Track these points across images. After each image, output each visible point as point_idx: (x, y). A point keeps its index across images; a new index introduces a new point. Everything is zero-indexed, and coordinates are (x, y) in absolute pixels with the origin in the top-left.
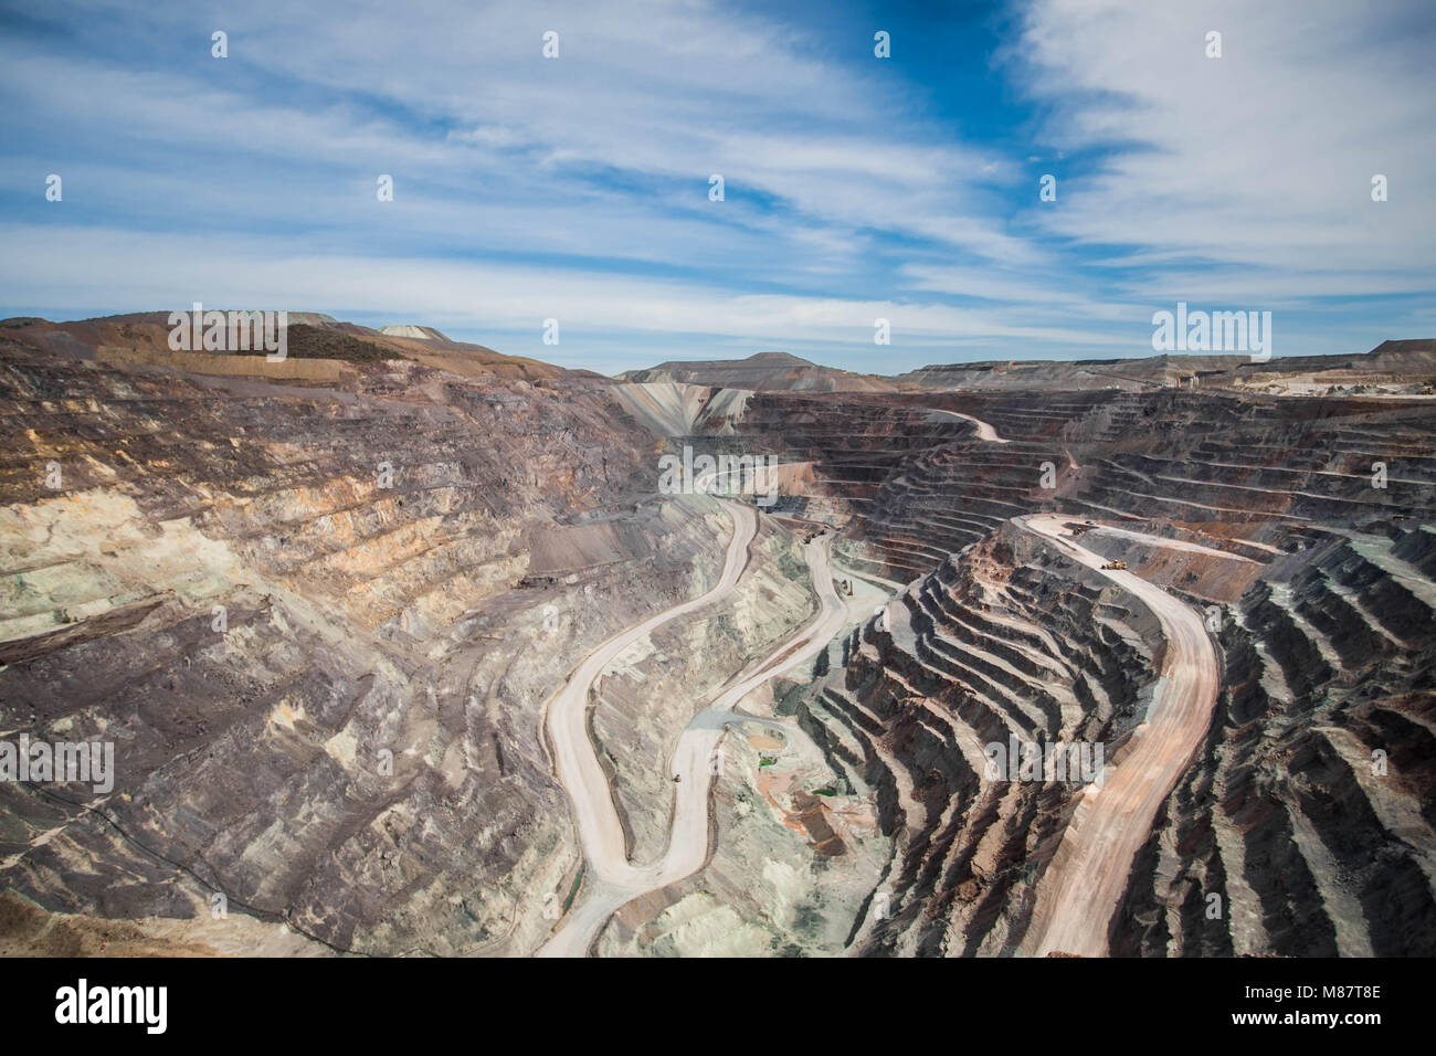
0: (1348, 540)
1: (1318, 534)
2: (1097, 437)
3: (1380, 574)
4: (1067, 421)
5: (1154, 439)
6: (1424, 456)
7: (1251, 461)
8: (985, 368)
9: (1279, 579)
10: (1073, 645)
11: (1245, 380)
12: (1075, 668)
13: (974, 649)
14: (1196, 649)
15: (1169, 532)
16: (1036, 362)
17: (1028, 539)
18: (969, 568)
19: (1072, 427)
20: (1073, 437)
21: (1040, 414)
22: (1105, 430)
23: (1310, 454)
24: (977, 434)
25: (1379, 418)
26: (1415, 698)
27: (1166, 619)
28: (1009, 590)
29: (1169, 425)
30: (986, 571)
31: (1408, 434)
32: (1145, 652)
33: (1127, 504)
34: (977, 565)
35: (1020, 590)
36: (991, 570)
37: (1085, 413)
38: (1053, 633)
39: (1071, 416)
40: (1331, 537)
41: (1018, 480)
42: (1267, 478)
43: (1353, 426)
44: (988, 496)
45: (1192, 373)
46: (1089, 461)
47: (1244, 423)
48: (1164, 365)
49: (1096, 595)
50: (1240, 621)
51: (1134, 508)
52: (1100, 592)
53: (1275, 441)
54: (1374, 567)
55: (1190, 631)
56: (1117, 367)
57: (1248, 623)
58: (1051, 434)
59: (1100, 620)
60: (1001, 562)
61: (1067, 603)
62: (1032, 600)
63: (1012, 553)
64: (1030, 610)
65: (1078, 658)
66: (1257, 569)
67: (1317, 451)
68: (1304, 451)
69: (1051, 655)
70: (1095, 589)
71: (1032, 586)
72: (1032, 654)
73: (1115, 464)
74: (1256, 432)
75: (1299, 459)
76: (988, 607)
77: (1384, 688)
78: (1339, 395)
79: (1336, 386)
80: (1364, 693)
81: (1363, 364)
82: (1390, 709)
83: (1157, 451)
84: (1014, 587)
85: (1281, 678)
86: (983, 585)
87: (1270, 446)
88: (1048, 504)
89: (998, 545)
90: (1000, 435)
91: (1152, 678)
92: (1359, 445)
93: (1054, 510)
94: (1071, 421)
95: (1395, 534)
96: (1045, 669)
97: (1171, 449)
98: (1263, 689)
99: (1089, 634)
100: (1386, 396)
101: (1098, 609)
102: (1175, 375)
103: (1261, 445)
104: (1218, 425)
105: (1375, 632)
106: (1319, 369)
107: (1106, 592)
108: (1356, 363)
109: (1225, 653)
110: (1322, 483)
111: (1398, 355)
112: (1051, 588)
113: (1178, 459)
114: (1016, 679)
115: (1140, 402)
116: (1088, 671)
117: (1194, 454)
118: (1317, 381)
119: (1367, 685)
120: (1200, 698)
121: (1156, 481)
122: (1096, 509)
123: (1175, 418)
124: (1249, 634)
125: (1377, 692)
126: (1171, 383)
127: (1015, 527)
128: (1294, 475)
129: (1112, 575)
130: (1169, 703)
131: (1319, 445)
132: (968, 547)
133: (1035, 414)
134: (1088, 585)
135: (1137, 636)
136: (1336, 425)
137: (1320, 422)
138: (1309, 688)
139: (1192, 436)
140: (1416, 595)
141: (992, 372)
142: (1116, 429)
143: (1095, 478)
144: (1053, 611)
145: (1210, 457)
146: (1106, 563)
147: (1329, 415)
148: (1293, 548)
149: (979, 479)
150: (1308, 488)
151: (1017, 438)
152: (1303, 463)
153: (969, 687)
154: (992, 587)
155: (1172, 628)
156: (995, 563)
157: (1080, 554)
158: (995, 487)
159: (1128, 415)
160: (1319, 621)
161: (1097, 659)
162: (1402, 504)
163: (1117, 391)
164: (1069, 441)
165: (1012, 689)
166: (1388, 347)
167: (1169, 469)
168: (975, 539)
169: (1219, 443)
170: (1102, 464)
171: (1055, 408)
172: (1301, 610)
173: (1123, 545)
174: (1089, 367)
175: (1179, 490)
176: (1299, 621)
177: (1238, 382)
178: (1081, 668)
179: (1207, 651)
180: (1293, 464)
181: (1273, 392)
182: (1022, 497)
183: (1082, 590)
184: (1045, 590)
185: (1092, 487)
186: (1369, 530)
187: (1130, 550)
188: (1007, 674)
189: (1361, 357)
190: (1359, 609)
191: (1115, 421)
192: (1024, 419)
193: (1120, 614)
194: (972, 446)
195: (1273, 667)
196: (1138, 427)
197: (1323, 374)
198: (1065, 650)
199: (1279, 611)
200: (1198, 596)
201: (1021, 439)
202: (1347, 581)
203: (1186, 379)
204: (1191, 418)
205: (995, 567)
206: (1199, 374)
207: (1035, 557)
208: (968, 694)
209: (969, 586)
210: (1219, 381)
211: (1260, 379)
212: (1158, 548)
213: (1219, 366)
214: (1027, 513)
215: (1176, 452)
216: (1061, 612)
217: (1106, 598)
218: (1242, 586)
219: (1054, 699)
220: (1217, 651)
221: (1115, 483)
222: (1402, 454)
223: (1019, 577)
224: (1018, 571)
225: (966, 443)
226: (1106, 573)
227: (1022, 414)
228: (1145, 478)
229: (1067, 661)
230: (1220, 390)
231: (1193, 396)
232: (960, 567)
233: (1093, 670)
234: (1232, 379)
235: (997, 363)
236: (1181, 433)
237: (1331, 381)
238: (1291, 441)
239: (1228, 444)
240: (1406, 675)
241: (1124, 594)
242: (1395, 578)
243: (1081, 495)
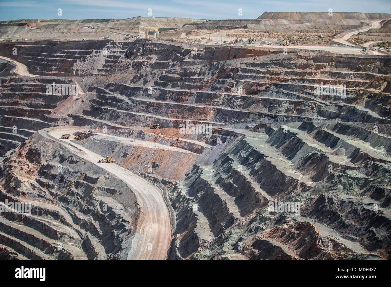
0: (244, 136)
1: (228, 133)
2: (96, 72)
3: (259, 157)
4: (76, 61)
5: (132, 73)
6: (284, 83)
7: (190, 87)
8: (21, 24)
9: (207, 163)
10: (81, 216)
11: (187, 34)
12: (83, 231)
13: (15, 224)
14: (158, 212)
15: (141, 136)
16: (56, 21)
17: (50, 144)
18: (10, 167)
19: (79, 65)
20: (80, 73)
21: (58, 56)
22: (101, 67)
23: (223, 82)
24: (15, 71)
25: (261, 59)
26: (276, 230)
27: (139, 194)
28: (38, 181)
29: (141, 64)
30: (22, 169)
31: (275, 70)
32: (127, 217)
33: (115, 117)
34: (16, 165)
35: (45, 181)
36: (25, 167)
37: (88, 56)
38: (68, 209)
39: (79, 58)
40: (235, 135)
41: (43, 103)
42: (200, 98)
43: (248, 65)
44: (23, 115)
45: (156, 29)
46: (91, 89)
47: (187, 62)
48: (138, 23)
49: (95, 181)
50: (184, 192)
51: (119, 120)
52: (98, 178)
53: (204, 74)
54: (257, 152)
55: (154, 201)
56: (110, 25)
57: (190, 193)
58: (65, 71)
59: (98, 198)
60: (32, 162)
61: (77, 187)
62: (53, 187)
63: (39, 155)
64: (52, 194)
65: (85, 225)
66: (193, 158)
67: (228, 80)
68: (221, 80)
69: (67, 224)
70: (95, 177)
71: (53, 177)
72: (54, 224)
73: (107, 91)
74: (193, 68)
75: (218, 86)
76: (23, 194)
77: (261, 226)
78: (240, 45)
79: (239, 39)
80: (251, 231)
81: (253, 26)
82: (263, 239)
83: (133, 81)
84: (41, 179)
85: (207, 226)
86: (20, 178)
87: (201, 77)
88: (64, 119)
89: (30, 150)
90: (31, 72)
91: (130, 233)
92: (251, 77)
93: (68, 123)
94: (78, 61)
95: (269, 131)
96: (63, 234)
97: (142, 80)
98: (196, 235)
99: (91, 208)
100: (265, 46)
101: (97, 191)
102: (145, 30)
103: (196, 77)
104: (171, 63)
105: (257, 193)
106: (230, 28)
107: (102, 178)
108: (249, 25)
109: (175, 213)
110: (230, 100)
111: (271, 21)
112: (67, 177)
113: (146, 86)
114: (44, 242)
115: (123, 48)
116: (91, 233)
117: (156, 83)
118: (228, 36)
119: (252, 225)
120: (160, 244)
121: (133, 101)
122: (95, 122)
123: (144, 59)
124: (189, 200)
125: (257, 229)
126: (142, 35)
127: (41, 137)
128: (215, 96)
129: (104, 166)
130: (142, 249)
131: (228, 76)
132: (9, 152)
133: (54, 56)
134: (90, 174)
135: (122, 207)
136: (237, 63)
137: (229, 62)
138: (222, 231)
139: (155, 71)
140: (278, 168)
141: (26, 27)
142: (107, 66)
143: (94, 101)
144: (67, 194)
145: (165, 85)
146: (101, 158)
147: (234, 57)
148: (214, 143)
149: (17, 103)
150: (223, 103)
151: (42, 74)
152: (220, 88)
153: (13, 251)
154: (26, 180)
155: (143, 200)
156: (28, 162)
157: (85, 154)
158: (27, 108)
159: (115, 57)
160: (228, 188)
161: (97, 224)
162: (273, 113)
163: (108, 41)
164: (77, 75)
165: (42, 250)
166: (266, 16)
167: (141, 92)
168: (14, 146)
169: (172, 75)
170: (98, 90)
171: (68, 53)
172: (219, 182)
173: (112, 146)
174: (91, 24)
175: (148, 107)
176: (218, 190)
177: (183, 35)
178: (86, 231)
179: (165, 212)
180: (214, 89)
181: (203, 42)
182: (46, 115)
183: (86, 178)
184: (62, 180)
185: (92, 107)
186: (255, 129)
187: (117, 149)
188: (38, 240)
189: (252, 21)
190: (249, 179)
191: (107, 61)
192: (47, 60)
193: (112, 192)
194: (11, 80)
195: (203, 221)
196: (121, 65)
197: (232, 32)
198: (76, 220)
199: (205, 184)
200: (159, 178)
201: (46, 75)
202: (244, 162)
203: (152, 33)
204: (155, 58)
205: (27, 165)
206: (161, 30)
207: (54, 157)
208: (12, 256)
209: (10, 180)
210: (172, 35)
211: (196, 34)
212: (134, 147)
213: (173, 25)
214: (49, 126)
215: (145, 82)
216: (72, 194)
217: (101, 183)
218: (186, 169)
219: (70, 254)
220: (171, 213)
221: (106, 104)
222: (273, 82)
223: (45, 171)
224: (44, 167)
225: (8, 78)
226: (102, 165)
227: (45, 57)
228: (126, 99)
229: (78, 227)
230: (172, 41)
231: (156, 45)
232: (5, 166)
233: (94, 232)
234: (179, 33)
235: (30, 21)
236: (149, 69)
237: (236, 36)
238: (213, 74)
239: (176, 76)
240: (272, 217)
241: (113, 179)
242: (268, 159)
243: (85, 112)
